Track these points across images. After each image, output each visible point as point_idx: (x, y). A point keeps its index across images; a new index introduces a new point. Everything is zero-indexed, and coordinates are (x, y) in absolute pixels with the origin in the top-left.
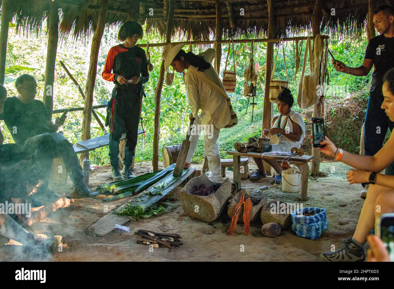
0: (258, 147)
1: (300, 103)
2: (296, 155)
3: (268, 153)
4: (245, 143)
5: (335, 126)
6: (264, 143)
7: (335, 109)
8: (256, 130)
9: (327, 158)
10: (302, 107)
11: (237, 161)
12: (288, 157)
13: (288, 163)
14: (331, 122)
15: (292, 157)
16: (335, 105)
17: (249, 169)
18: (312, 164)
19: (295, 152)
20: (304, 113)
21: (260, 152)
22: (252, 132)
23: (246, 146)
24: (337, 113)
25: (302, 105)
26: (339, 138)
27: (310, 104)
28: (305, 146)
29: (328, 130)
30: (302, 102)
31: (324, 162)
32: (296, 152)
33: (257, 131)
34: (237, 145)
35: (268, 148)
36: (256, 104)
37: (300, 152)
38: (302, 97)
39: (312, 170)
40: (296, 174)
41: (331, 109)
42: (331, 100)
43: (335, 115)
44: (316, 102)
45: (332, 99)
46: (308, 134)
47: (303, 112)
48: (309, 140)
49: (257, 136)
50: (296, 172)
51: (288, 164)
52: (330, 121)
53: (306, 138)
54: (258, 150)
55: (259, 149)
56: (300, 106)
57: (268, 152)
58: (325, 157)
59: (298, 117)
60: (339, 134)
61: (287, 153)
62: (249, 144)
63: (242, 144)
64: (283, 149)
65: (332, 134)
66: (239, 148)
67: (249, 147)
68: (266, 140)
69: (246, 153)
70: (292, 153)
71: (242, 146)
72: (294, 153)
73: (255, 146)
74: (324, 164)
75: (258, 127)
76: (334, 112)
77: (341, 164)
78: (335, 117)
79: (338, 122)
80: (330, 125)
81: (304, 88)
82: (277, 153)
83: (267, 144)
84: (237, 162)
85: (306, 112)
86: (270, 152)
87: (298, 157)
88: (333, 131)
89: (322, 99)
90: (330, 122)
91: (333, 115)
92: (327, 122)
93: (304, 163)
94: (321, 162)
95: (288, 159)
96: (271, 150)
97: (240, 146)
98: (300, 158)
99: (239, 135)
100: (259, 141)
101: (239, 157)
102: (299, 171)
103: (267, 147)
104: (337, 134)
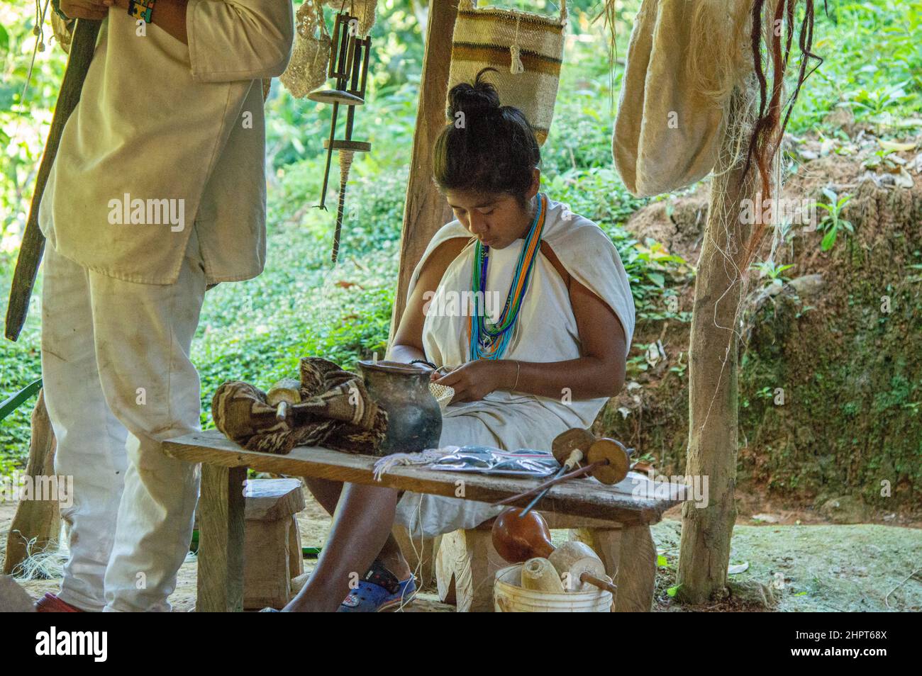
0: (358, 417)
1: (629, 156)
2: (581, 477)
3: (414, 457)
4: (277, 392)
5: (838, 304)
6: (398, 393)
7: (847, 201)
8: (364, 302)
9: (782, 495)
10: (639, 182)
11: (224, 496)
12: (533, 485)
13: (539, 520)
14: (814, 280)
15: (557, 490)
16: (850, 178)
17: (304, 544)
18: (688, 530)
19: (576, 456)
20: (658, 216)
21: (366, 449)
22: (343, 314)
23: (281, 411)
24: (857, 222)
25: (640, 174)
26: (863, 380)
27: (688, 170)
28: (656, 413)
29: (795, 326)
30: (640, 150)
31: (762, 517)
32: (584, 461)
33: (366, 311)
34: (231, 400)
35: (417, 428)
36: (364, 147)
37: (608, 462)
38: (644, 121)
39: (684, 569)
40: (579, 588)
41: (825, 199)
42: (827, 144)
43: (843, 235)
44: (728, 159)
45: (832, 136)
46: (677, 344)
47: (653, 208)
48: (680, 379)
49: (366, 343)
50: (584, 578)
51: (535, 524)
52: (813, 269)
53: (659, 369)
54: (354, 438)
55: (360, 429)
56: (628, 174)
57: (419, 450)
58: (773, 489)
59: (599, 253)
60: (860, 354)
61: (526, 463)
62: (303, 397)
63: (262, 395)
64: (508, 435)
65: (816, 353)
66: (240, 421)
67: (299, 417)
68: (408, 376)
69: (283, 450)
70: (561, 461)
71: (256, 410)
72: (570, 462)
73: (337, 410)
74: (758, 531)
75: (375, 283)
76: (841, 216)
77: (861, 539)
78: (843, 247)
79: (861, 281)
80: (810, 296)
81: (660, 66)
82: (470, 462)
83: (414, 403)
84: (225, 508)
85: (670, 211)
86: (427, 452)
87: (592, 490)
88: (830, 330)
89: (760, 144)
90: (809, 279)
91: (830, 237)
92: (796, 274)
93: (627, 525)
94: (746, 515)
95: (530, 497)
96: (437, 436)
97: (243, 406)
98: (605, 496)
99: (260, 330)
100: (367, 383)
101: (237, 476)
102: (598, 571)
103: (412, 417)
104: (849, 349)
